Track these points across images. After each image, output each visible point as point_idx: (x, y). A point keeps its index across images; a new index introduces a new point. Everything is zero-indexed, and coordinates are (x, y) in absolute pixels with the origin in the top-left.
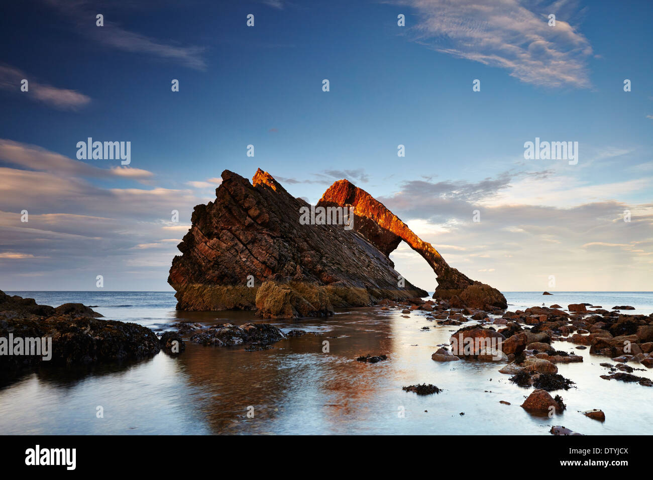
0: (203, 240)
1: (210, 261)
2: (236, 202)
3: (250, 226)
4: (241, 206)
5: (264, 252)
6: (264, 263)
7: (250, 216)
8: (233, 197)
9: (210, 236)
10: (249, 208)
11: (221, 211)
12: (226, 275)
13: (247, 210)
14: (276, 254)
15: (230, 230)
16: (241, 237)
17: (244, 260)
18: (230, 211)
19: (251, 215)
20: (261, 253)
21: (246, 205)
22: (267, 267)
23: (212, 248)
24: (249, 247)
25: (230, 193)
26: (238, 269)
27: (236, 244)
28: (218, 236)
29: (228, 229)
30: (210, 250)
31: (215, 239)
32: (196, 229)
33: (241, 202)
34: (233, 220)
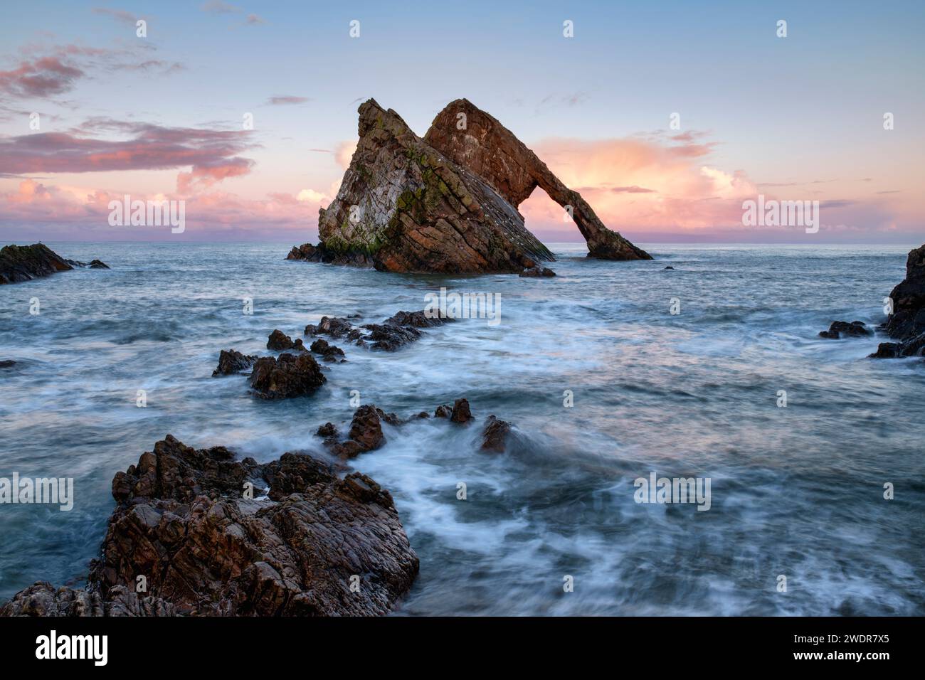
0: (414, 227)
1: (425, 249)
2: (451, 190)
3: (465, 214)
4: (454, 195)
5: (477, 240)
6: (478, 250)
7: (463, 205)
8: (447, 185)
9: (424, 223)
10: (463, 197)
11: (438, 201)
13: (460, 199)
14: (487, 242)
15: (446, 219)
16: (459, 227)
18: (445, 198)
19: (466, 204)
20: (474, 240)
21: (460, 194)
22: (482, 255)
23: (428, 236)
24: (465, 235)
25: (445, 182)
26: (459, 258)
27: (455, 234)
28: (433, 225)
29: (444, 218)
30: (425, 238)
31: (430, 227)
32: (405, 216)
33: (455, 191)
34: (448, 209)
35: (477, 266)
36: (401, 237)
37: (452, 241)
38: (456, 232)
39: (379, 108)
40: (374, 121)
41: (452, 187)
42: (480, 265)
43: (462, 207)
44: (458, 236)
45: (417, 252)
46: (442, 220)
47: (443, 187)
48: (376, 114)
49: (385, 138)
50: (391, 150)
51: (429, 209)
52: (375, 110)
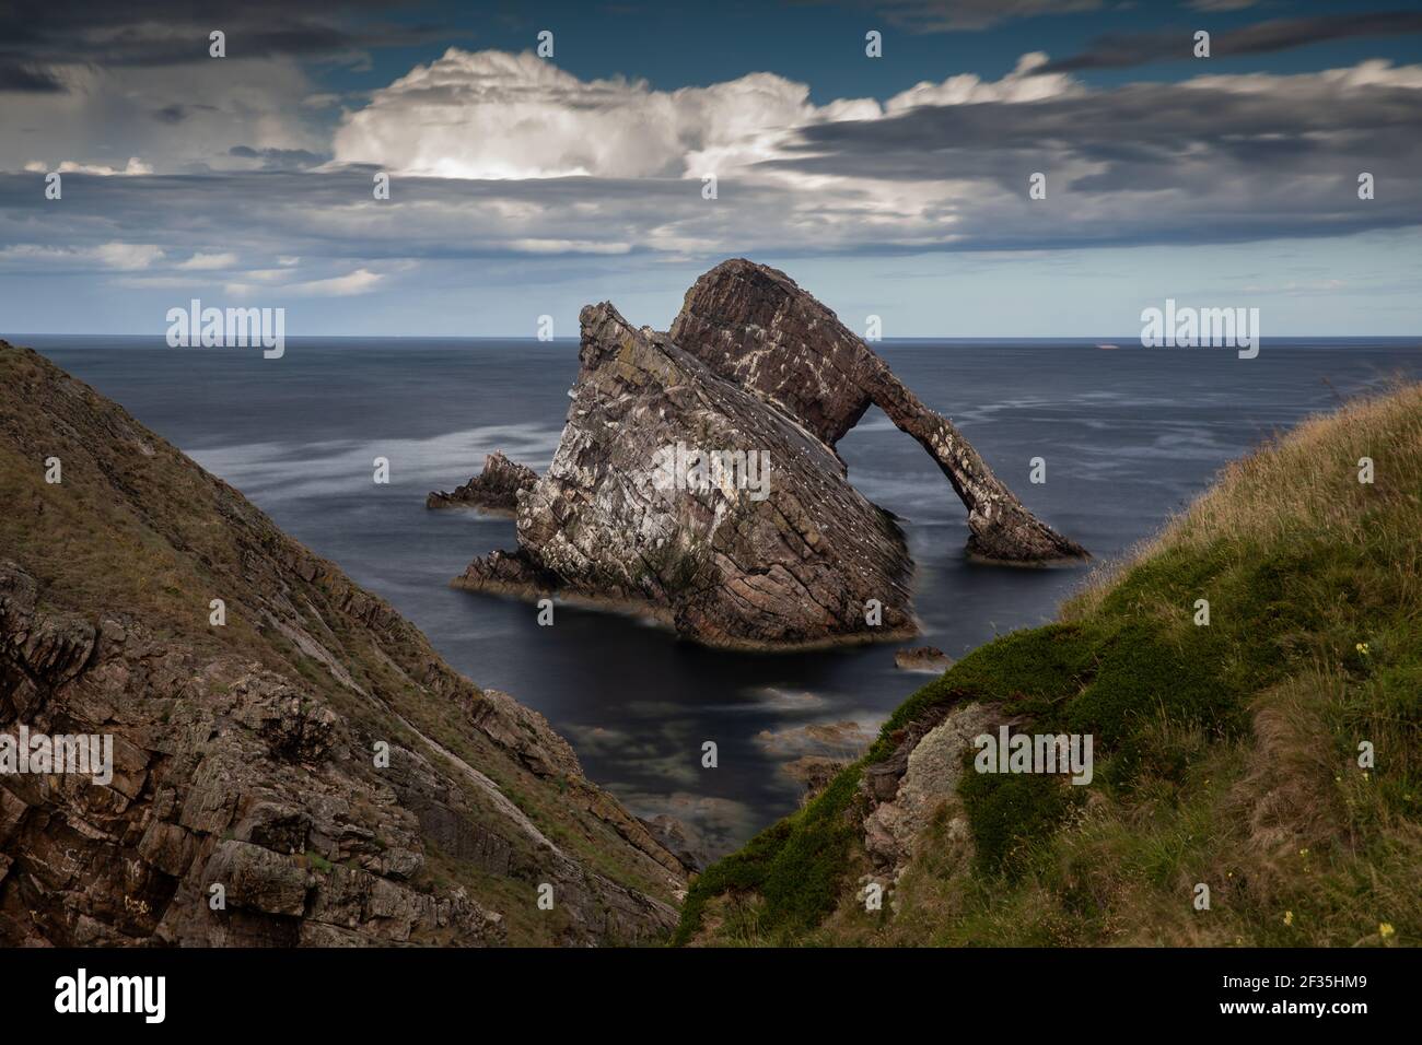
0: (737, 575)
1: (754, 607)
2: (790, 523)
3: (810, 557)
4: (795, 530)
5: (825, 592)
6: (828, 607)
7: (807, 543)
8: (786, 518)
9: (753, 571)
10: (807, 532)
11: (772, 539)
12: (792, 630)
13: (802, 535)
14: (838, 594)
15: (784, 565)
16: (802, 576)
17: (806, 605)
18: (783, 537)
19: (810, 543)
20: (821, 593)
21: (803, 528)
22: (832, 612)
23: (758, 588)
24: (810, 587)
25: (781, 513)
27: (797, 587)
28: (765, 572)
29: (780, 564)
30: (753, 592)
31: (760, 576)
32: (725, 558)
33: (796, 525)
34: (786, 550)
35: (826, 630)
36: (718, 588)
37: (793, 595)
38: (800, 585)
39: (624, 325)
40: (617, 347)
41: (791, 520)
42: (830, 627)
43: (806, 546)
44: (801, 589)
45: (743, 610)
46: (778, 566)
47: (779, 519)
48: (618, 336)
49: (640, 383)
50: (654, 406)
51: (759, 552)
52: (617, 327)
